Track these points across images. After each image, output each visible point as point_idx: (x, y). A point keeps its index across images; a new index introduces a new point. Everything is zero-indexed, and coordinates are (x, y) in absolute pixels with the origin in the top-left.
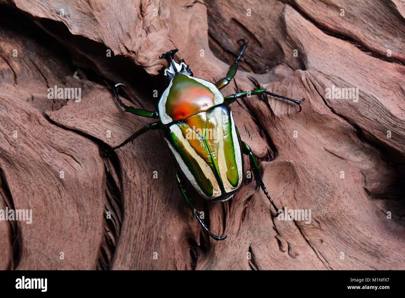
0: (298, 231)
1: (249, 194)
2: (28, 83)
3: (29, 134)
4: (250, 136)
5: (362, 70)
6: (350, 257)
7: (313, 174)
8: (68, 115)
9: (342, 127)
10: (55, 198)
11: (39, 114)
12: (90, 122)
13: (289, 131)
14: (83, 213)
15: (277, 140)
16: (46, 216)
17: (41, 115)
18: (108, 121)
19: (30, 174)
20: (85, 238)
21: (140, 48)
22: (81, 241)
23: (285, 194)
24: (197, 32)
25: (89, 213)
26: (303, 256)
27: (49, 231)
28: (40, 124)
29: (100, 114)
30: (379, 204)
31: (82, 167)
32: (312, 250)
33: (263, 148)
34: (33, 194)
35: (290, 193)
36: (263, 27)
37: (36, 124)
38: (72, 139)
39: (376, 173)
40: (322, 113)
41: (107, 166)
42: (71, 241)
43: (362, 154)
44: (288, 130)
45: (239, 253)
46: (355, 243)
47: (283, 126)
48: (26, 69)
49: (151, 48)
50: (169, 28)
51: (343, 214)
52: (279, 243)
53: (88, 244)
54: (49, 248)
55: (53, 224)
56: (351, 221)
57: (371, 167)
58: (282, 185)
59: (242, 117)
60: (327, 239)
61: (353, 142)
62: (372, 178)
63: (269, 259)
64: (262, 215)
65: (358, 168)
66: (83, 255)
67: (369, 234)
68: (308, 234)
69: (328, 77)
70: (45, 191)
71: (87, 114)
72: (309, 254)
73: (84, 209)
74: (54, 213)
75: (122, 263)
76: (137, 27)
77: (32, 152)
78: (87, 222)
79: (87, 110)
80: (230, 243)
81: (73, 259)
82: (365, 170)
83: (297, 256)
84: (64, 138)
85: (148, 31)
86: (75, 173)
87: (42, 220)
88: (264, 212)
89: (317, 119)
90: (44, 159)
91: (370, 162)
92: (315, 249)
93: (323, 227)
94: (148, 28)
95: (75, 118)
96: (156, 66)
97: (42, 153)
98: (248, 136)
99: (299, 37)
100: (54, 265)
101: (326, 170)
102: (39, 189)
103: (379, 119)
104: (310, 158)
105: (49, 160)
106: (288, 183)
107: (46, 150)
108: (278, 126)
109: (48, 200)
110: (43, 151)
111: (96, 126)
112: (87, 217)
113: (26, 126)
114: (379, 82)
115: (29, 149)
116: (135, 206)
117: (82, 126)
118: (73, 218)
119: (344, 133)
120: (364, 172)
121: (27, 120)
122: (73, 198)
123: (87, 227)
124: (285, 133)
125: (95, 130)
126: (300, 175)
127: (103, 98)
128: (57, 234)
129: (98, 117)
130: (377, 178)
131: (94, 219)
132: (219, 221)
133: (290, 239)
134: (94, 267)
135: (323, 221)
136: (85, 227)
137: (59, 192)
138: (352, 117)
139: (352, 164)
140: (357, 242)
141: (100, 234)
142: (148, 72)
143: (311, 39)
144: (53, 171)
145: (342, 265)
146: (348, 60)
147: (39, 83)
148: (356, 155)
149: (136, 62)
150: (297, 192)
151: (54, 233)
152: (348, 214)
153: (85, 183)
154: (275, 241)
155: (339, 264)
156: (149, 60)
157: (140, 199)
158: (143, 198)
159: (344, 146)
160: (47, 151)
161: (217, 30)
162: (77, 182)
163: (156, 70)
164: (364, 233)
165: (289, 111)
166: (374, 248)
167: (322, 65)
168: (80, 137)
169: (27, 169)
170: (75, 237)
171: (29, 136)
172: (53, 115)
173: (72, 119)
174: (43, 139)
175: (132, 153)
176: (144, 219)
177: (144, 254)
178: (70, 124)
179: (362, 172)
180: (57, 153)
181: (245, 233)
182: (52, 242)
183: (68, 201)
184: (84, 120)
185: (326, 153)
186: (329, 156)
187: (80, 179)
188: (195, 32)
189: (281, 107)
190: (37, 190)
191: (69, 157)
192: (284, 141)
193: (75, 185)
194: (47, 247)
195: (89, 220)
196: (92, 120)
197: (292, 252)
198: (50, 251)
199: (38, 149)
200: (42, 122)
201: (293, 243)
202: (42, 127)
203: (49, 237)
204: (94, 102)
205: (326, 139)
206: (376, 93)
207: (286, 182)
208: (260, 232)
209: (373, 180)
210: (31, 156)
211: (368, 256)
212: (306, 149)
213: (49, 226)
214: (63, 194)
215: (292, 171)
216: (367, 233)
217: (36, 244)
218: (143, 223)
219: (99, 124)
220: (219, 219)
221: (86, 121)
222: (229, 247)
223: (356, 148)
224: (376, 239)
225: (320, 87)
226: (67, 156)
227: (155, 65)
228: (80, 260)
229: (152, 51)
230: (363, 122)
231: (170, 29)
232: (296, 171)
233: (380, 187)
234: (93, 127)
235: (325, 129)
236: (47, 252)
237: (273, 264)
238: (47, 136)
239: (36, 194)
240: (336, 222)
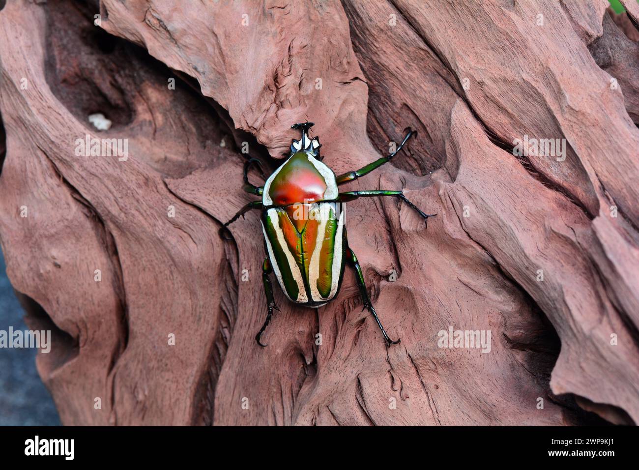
0: (413, 370)
1: (361, 315)
2: (167, 141)
3: (142, 201)
4: (378, 247)
5: (513, 194)
6: (463, 412)
7: (434, 306)
8: (190, 187)
9: (479, 257)
10: (167, 279)
11: (158, 180)
12: (211, 198)
13: (417, 251)
14: (196, 301)
15: (404, 259)
16: (156, 297)
17: (161, 182)
18: (233, 201)
19: (142, 246)
20: (197, 330)
21: (264, 125)
22: (192, 332)
23: (402, 323)
24: (350, 115)
25: (201, 303)
26: (414, 400)
27: (159, 315)
28: (158, 192)
29: (225, 191)
30: (520, 357)
31: (198, 249)
32: (425, 396)
33: (388, 265)
34: (144, 270)
35: (408, 324)
36: (434, 120)
37: (153, 191)
38: (190, 215)
39: (519, 319)
40: (454, 237)
41: (227, 252)
42: (181, 330)
43: (505, 293)
44: (416, 249)
45: (341, 382)
46: (470, 397)
47: (411, 244)
48: (169, 124)
49: (277, 127)
50: (308, 106)
51: (463, 360)
52: (393, 379)
53: (199, 338)
54: (157, 334)
55: (162, 308)
56: (470, 370)
57: (514, 310)
58: (401, 313)
59: (374, 224)
60: (443, 386)
61: (493, 277)
62: (515, 324)
63: (378, 397)
64: (375, 342)
65: (497, 308)
66: (192, 350)
67: (487, 389)
68: (424, 375)
69: (471, 195)
70: (157, 269)
71: (211, 189)
72: (420, 400)
73: (197, 297)
74: (165, 296)
75: (230, 367)
76: (262, 100)
77: (143, 222)
78: (200, 312)
79: (212, 185)
80: (335, 368)
81: (181, 352)
82: (507, 313)
83: (407, 399)
84: (181, 212)
85: (281, 105)
86: (189, 254)
87: (152, 300)
88: (377, 339)
89: (449, 242)
90: (156, 232)
91: (513, 304)
92: (429, 394)
93: (440, 370)
94: (282, 103)
95: (196, 192)
96: (282, 149)
97: (155, 225)
98: (376, 248)
99: (460, 140)
100: (159, 354)
101: (452, 304)
102: (151, 265)
103: (514, 256)
104: (435, 288)
105: (161, 235)
106: (407, 312)
107: (160, 222)
108: (405, 242)
109: (159, 279)
110: (157, 223)
111: (218, 204)
112: (200, 307)
113: (140, 191)
114: (526, 211)
115: (141, 218)
116: (247, 305)
117: (202, 202)
118: (185, 305)
119: (482, 264)
120: (505, 315)
121: (143, 184)
122: (186, 283)
123: (200, 319)
124: (412, 253)
125: (216, 209)
126: (420, 305)
127: (233, 174)
128: (166, 320)
129: (222, 195)
130: (520, 324)
131: (208, 310)
132: (330, 340)
133: (403, 377)
134: (205, 365)
135: (440, 364)
136: (197, 318)
137: (171, 272)
138: (489, 247)
139: (491, 303)
140: (473, 396)
141: (213, 329)
142: (270, 154)
143: (472, 145)
144: (165, 248)
145: (451, 420)
146: (502, 178)
147: (179, 143)
148: (497, 293)
149: (258, 140)
150: (415, 324)
151: (163, 318)
152: (469, 361)
153: (199, 267)
154: (388, 376)
155: (449, 418)
156: (271, 140)
157: (253, 298)
158: (255, 297)
159: (483, 280)
160: (161, 224)
161: (383, 115)
162: (190, 265)
163: (281, 152)
164: (482, 388)
165: (419, 227)
166: (489, 407)
167: (471, 179)
168: (199, 215)
169: (138, 240)
170: (185, 328)
171: (142, 203)
172: (172, 183)
173: (193, 192)
174: (158, 210)
175: (251, 243)
176: (253, 321)
177: (249, 361)
178: (188, 198)
179: (502, 313)
180: (172, 227)
181: (354, 361)
182: (160, 329)
183: (180, 285)
184: (206, 195)
185: (460, 284)
186: (463, 288)
187: (193, 262)
188: (347, 115)
189: (411, 222)
190: (149, 266)
191: (186, 235)
192: (410, 262)
193: (188, 267)
194: (154, 333)
195: (201, 310)
196: (215, 197)
197: (403, 393)
198: (157, 338)
199: (151, 219)
200: (160, 190)
201: (407, 383)
202: (159, 196)
203: (158, 322)
204: (223, 177)
205: (462, 268)
206: (517, 224)
207: (405, 310)
208: (370, 363)
209: (516, 326)
210: (142, 226)
211: (481, 415)
212: (434, 275)
213: (159, 310)
214: (175, 276)
215: (411, 299)
216: (485, 389)
217: (143, 327)
218: (252, 326)
219: (222, 203)
220: (330, 338)
221: (208, 197)
222: (333, 373)
223: (497, 284)
224: (494, 397)
225: (458, 206)
226: (183, 233)
227: (280, 147)
228: (189, 355)
229: (276, 130)
230: (500, 256)
231: (309, 108)
232: (416, 299)
233: (524, 335)
234: (213, 205)
235: (461, 256)
236: (153, 338)
237: (381, 402)
238: (163, 207)
239: (147, 270)
240: (454, 368)
